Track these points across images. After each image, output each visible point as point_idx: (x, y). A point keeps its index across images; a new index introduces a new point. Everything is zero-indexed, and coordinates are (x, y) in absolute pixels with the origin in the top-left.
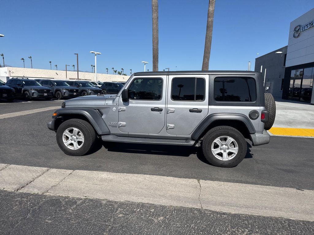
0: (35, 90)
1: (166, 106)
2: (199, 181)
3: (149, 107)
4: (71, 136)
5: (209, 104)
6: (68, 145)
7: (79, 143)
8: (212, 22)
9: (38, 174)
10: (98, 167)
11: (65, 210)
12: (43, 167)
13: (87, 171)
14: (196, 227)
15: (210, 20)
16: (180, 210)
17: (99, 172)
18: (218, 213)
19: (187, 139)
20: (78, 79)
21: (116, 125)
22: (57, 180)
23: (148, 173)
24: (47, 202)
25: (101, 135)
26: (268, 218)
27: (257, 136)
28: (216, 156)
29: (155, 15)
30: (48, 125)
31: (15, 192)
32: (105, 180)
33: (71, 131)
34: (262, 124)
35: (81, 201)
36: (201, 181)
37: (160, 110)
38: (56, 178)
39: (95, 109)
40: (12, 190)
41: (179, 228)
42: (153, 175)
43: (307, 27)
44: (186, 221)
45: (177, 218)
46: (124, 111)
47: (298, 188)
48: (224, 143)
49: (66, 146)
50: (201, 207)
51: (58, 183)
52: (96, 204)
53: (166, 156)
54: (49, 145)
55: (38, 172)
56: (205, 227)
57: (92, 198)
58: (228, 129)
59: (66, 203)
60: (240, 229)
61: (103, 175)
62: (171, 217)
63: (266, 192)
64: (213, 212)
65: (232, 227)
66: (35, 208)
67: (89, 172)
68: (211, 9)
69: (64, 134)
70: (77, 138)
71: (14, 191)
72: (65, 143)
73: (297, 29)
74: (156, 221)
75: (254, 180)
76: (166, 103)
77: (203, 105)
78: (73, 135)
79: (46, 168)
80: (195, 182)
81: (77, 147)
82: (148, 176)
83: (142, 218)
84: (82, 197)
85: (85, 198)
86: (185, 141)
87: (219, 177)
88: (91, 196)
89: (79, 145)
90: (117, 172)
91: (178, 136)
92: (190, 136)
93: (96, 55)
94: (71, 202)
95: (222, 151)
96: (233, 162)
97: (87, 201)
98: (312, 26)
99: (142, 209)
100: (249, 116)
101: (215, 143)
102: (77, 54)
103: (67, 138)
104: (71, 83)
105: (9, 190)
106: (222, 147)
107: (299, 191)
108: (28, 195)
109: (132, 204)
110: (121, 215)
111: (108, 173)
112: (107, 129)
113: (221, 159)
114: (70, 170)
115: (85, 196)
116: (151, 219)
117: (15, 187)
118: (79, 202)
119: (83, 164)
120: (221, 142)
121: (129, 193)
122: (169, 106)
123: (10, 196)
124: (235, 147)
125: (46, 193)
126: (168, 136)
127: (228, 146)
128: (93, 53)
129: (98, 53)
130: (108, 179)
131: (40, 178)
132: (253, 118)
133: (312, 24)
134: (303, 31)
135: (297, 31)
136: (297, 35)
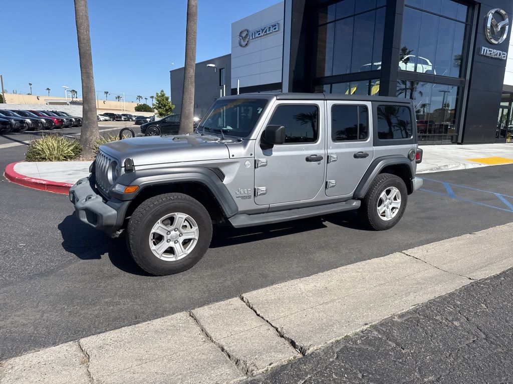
3: (303, 155)
4: (169, 232)
5: (374, 145)
6: (162, 255)
8: (196, 7)
12: (169, 315)
17: (283, 284)
19: (346, 200)
21: (250, 194)
25: (229, 218)
27: (415, 180)
28: (381, 218)
32: (320, 292)
37: (318, 159)
39: (208, 168)
40: (241, 378)
43: (259, 34)
46: (265, 165)
49: (158, 256)
50: (470, 279)
57: (378, 322)
61: (301, 286)
69: (153, 231)
70: (181, 235)
72: (154, 252)
73: (244, 35)
76: (326, 146)
77: (367, 147)
78: (172, 230)
81: (182, 253)
84: (364, 328)
85: (369, 326)
89: (184, 248)
91: (338, 197)
92: (351, 194)
95: (385, 209)
96: (396, 220)
100: (408, 157)
101: (381, 198)
103: (160, 238)
106: (386, 203)
109: (428, 307)
112: (234, 204)
113: (384, 220)
115: (365, 324)
120: (386, 196)
122: (330, 151)
125: (309, 349)
126: (327, 199)
127: (391, 200)
130: (318, 289)
131: (214, 335)
132: (411, 159)
133: (265, 31)
134: (253, 39)
135: (244, 37)
136: (243, 43)
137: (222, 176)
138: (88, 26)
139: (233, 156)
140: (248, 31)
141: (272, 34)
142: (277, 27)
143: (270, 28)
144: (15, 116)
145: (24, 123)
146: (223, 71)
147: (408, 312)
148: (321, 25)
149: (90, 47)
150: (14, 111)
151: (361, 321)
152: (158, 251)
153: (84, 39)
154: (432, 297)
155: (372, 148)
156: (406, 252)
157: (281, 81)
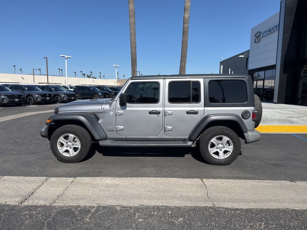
0: (6, 95)
1: (164, 109)
2: (202, 180)
3: (147, 110)
4: (67, 143)
5: (205, 106)
6: (63, 153)
7: (75, 149)
8: (188, 27)
9: (38, 185)
10: (100, 173)
11: (81, 220)
12: (41, 177)
13: (89, 178)
14: (217, 225)
15: (186, 26)
16: (195, 210)
17: (101, 178)
18: (231, 209)
19: (184, 140)
20: (48, 83)
21: (113, 129)
22: (61, 190)
23: (152, 175)
24: (59, 213)
25: (98, 140)
26: (276, 210)
27: (249, 134)
28: (212, 155)
29: (132, 20)
31: (20, 205)
32: (111, 186)
33: (66, 138)
34: (253, 123)
35: (94, 209)
36: (205, 180)
37: (158, 113)
38: (59, 187)
39: (90, 114)
40: (16, 203)
41: (202, 227)
42: (156, 177)
44: (205, 220)
45: (195, 217)
46: (122, 115)
47: (291, 180)
48: (219, 142)
49: (61, 153)
50: (214, 205)
51: (62, 192)
52: (110, 210)
53: (163, 158)
54: (39, 153)
55: (37, 183)
56: (225, 223)
57: (105, 205)
58: (223, 129)
59: (80, 212)
60: (256, 223)
61: (107, 181)
62: (189, 217)
63: (265, 186)
64: (227, 209)
65: (249, 222)
66: (49, 220)
67: (91, 178)
68: (186, 15)
69: (59, 141)
70: (73, 145)
71: (18, 204)
72: (59, 150)
73: (258, 35)
74: (177, 222)
75: (251, 176)
76: (164, 106)
77: (199, 107)
78: (68, 142)
79: (44, 178)
80: (199, 181)
81: (72, 153)
82: (152, 178)
83: (163, 220)
84: (94, 205)
85: (97, 205)
86: (183, 142)
87: (220, 175)
88: (104, 203)
89: (75, 152)
90: (121, 176)
92: (187, 137)
93: (66, 59)
94: (85, 211)
95: (218, 150)
96: (229, 160)
97: (101, 209)
98: (270, 32)
99: (159, 212)
100: (242, 116)
101: (212, 143)
102: (47, 58)
103: (62, 145)
104: (43, 88)
105: (13, 204)
106: (218, 146)
107: (293, 183)
108: (35, 207)
109: (147, 208)
110: (140, 220)
111: (112, 178)
112: (105, 134)
113: (218, 158)
114: (71, 177)
115: (97, 204)
116: (172, 221)
117: (18, 199)
118: (93, 211)
119: (82, 171)
120: (217, 141)
121: (140, 197)
122: (166, 109)
123: (15, 209)
124: (229, 145)
125: (55, 204)
126: (167, 138)
127: (224, 145)
128: (63, 56)
129: (69, 57)
130: (113, 184)
131: (41, 188)
132: (245, 117)
133: (270, 31)
134: (263, 37)
135: (257, 37)
136: (257, 41)
137: (98, 119)
140: (260, 32)
143: (273, 28)
146: (248, 59)
147: (130, 207)
149: (136, 56)
151: (97, 202)
152: (61, 150)
154: (161, 205)
155: (203, 109)
156: (204, 180)
157: (275, 64)
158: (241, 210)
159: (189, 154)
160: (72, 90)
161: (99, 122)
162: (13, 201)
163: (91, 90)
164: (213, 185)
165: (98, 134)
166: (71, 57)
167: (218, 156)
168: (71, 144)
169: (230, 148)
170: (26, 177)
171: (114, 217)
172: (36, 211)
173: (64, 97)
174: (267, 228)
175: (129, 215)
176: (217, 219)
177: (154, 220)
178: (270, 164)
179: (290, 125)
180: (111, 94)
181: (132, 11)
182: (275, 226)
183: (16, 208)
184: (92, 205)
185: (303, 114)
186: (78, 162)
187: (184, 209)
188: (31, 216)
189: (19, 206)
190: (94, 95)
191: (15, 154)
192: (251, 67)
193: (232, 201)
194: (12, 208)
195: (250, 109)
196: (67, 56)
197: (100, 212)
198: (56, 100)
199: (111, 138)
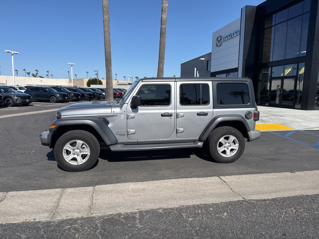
1: (176, 112)
2: (219, 178)
3: (159, 113)
4: (74, 150)
5: (214, 108)
6: (70, 161)
7: (84, 157)
8: (165, 29)
9: (56, 197)
10: (117, 179)
11: (134, 226)
12: (54, 189)
13: (110, 185)
14: (259, 215)
15: (163, 27)
16: (232, 204)
17: (123, 184)
18: (261, 200)
19: (194, 141)
22: (87, 200)
23: (172, 177)
25: (109, 146)
27: (252, 133)
28: (221, 154)
30: (42, 140)
31: (53, 220)
32: (137, 191)
33: (73, 144)
35: (138, 215)
37: (170, 115)
38: (82, 197)
39: (99, 118)
40: (47, 219)
41: (247, 218)
43: (228, 38)
44: (246, 212)
45: (236, 210)
46: (133, 118)
48: (226, 141)
49: (68, 161)
50: (244, 198)
51: (90, 202)
55: (54, 195)
56: (264, 213)
57: (146, 210)
58: (230, 129)
59: (126, 219)
60: (287, 209)
61: (131, 186)
62: (231, 211)
63: (274, 178)
64: (257, 201)
66: (100, 231)
67: (112, 185)
68: (164, 16)
69: (65, 148)
70: (81, 152)
71: (49, 219)
73: (219, 39)
74: (224, 217)
76: (176, 108)
78: (75, 149)
80: (217, 179)
82: (174, 180)
83: (211, 217)
84: (135, 211)
85: (138, 211)
86: (193, 143)
87: (232, 172)
88: (143, 208)
90: (142, 181)
91: (187, 139)
92: (197, 138)
94: (129, 217)
95: (226, 149)
97: (144, 213)
99: (202, 210)
100: (245, 116)
101: (220, 142)
103: (68, 152)
105: (43, 220)
106: (225, 145)
107: (294, 174)
108: (73, 220)
109: (188, 208)
110: (190, 219)
111: (134, 183)
112: (115, 138)
113: (225, 156)
114: (89, 186)
115: (137, 209)
116: (219, 216)
117: (46, 215)
119: (97, 179)
121: (174, 198)
122: (178, 111)
124: (235, 144)
125: (92, 214)
126: (178, 139)
127: (230, 144)
128: (8, 52)
129: (15, 52)
130: (139, 189)
131: (62, 200)
132: (248, 118)
133: (231, 36)
134: (224, 41)
135: (219, 41)
136: (219, 44)
137: (107, 123)
138: (110, 45)
139: (114, 112)
140: (221, 37)
141: (236, 37)
142: (238, 33)
143: (234, 34)
144: (98, 91)
145: (101, 95)
146: (209, 62)
147: (171, 208)
148: (267, 29)
149: (111, 55)
150: (98, 89)
151: (136, 208)
152: (67, 159)
153: (107, 52)
154: (198, 203)
155: (212, 110)
156: (222, 177)
157: (238, 67)
158: (268, 200)
159: (193, 154)
160: (23, 91)
161: (109, 126)
162: (43, 217)
163: (46, 91)
164: (232, 182)
165: (108, 138)
166: (19, 53)
167: (225, 154)
168: (79, 151)
169: (236, 147)
170: (37, 191)
171: (163, 219)
172: (77, 224)
173: (17, 99)
174: (298, 212)
175: (177, 216)
176: (255, 210)
177: (202, 218)
178: (266, 159)
179: (263, 123)
180: (70, 96)
181: (106, 7)
182: (302, 210)
183: (51, 224)
184: (133, 211)
185: (268, 113)
186: (88, 170)
187: (221, 205)
188: (77, 230)
189: (53, 222)
190: (51, 97)
191: (3, 167)
192: (213, 70)
193: (256, 194)
194: (47, 224)
195: (252, 109)
196: (14, 52)
197: (146, 217)
198: (7, 103)
199: (122, 142)
